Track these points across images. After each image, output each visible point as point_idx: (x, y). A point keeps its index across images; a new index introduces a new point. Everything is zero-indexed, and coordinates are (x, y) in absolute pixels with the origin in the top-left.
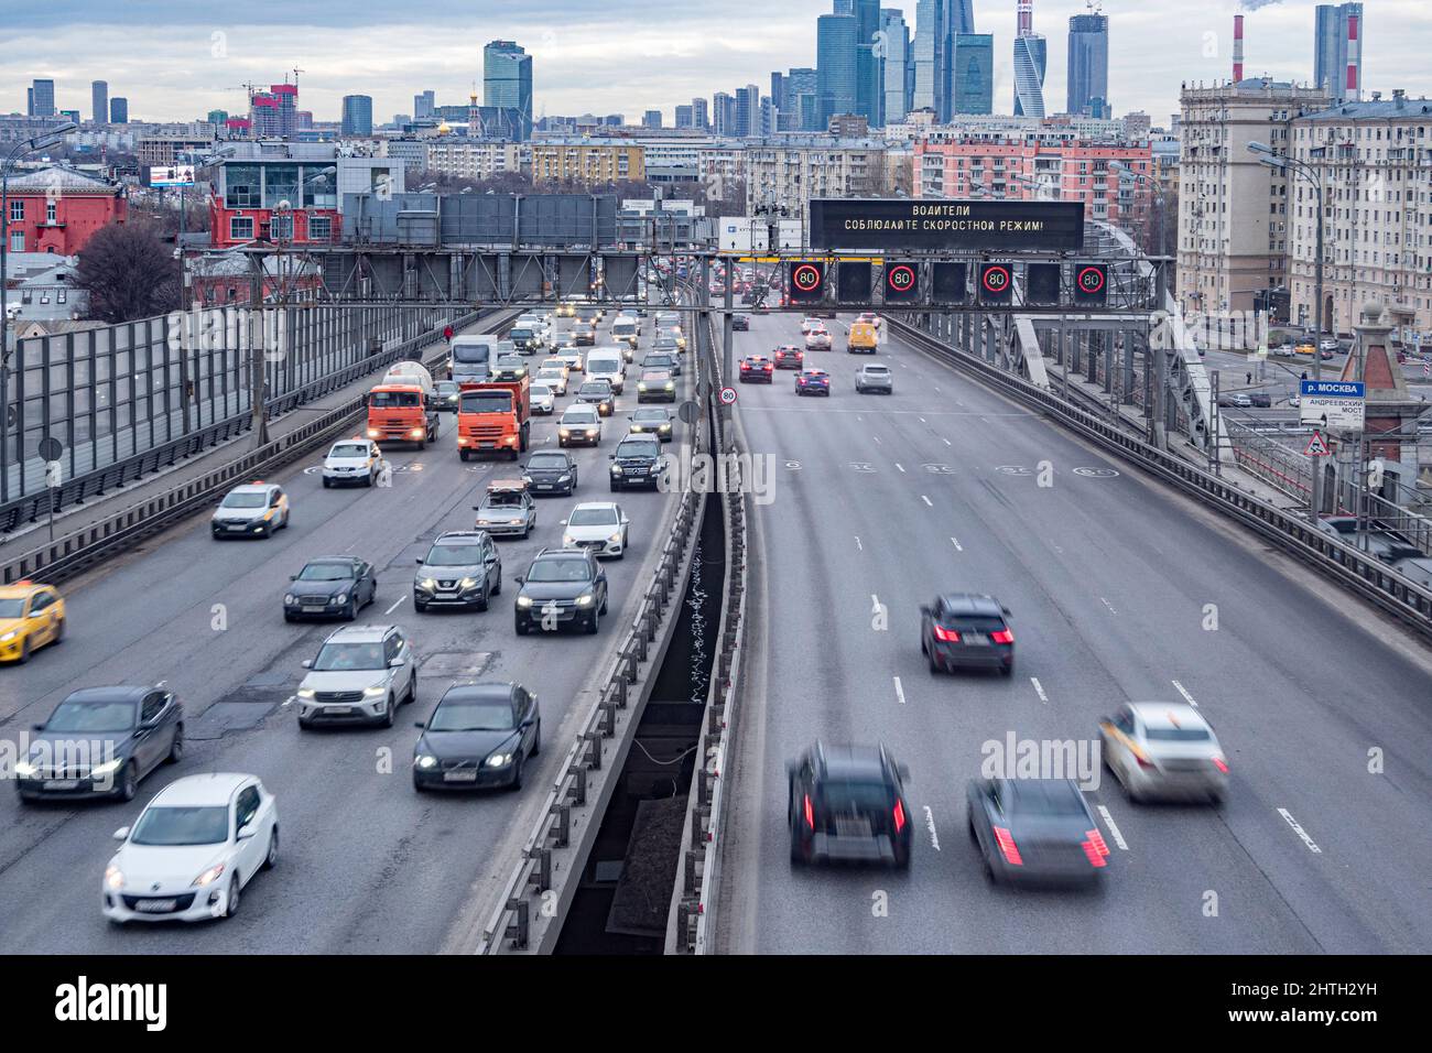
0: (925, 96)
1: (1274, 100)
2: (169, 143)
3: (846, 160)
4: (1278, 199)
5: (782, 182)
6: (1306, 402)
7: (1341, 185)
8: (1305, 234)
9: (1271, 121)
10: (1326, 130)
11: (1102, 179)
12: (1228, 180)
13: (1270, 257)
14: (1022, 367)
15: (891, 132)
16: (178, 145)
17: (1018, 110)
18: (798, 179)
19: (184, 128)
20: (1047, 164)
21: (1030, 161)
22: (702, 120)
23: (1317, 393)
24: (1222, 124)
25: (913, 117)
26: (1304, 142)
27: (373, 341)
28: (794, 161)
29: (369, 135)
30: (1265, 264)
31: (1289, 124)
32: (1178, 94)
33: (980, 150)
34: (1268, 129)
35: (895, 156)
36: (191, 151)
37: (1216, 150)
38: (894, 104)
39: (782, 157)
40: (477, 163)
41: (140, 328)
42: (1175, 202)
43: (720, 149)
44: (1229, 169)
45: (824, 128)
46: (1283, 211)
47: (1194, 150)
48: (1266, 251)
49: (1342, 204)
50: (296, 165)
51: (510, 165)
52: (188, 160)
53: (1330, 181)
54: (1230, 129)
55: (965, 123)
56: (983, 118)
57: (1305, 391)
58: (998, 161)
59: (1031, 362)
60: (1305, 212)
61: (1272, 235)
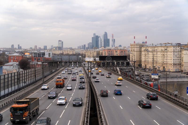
0: (103, 45)
1: (140, 45)
2: (26, 51)
3: (96, 52)
4: (140, 55)
5: (89, 54)
6: (152, 76)
7: (147, 53)
8: (143, 58)
9: (139, 47)
10: (145, 48)
11: (122, 53)
12: (135, 53)
13: (140, 61)
14: (118, 72)
15: (100, 49)
16: (27, 51)
17: (112, 46)
18: (91, 54)
19: (28, 49)
20: (116, 52)
21: (115, 51)
22: (80, 48)
23: (153, 75)
24: (134, 47)
25: (102, 47)
26: (143, 49)
27: (52, 71)
28: (91, 52)
29: (47, 50)
30: (139, 61)
31: (141, 47)
32: (130, 44)
33: (109, 50)
34: (139, 48)
35: (101, 51)
36: (29, 52)
37: (134, 50)
38: (100, 46)
39: (89, 52)
40: (58, 52)
41: (27, 71)
42: (130, 56)
43: (83, 51)
44: (135, 52)
45: (93, 48)
46: (141, 56)
47: (132, 50)
48: (139, 60)
49: (147, 55)
50: (41, 53)
51: (61, 52)
52: (28, 52)
53: (146, 53)
54: (135, 48)
55: (107, 48)
56: (109, 47)
57: (152, 75)
58: (111, 51)
59: (119, 72)
60: (143, 56)
61: (140, 59)
